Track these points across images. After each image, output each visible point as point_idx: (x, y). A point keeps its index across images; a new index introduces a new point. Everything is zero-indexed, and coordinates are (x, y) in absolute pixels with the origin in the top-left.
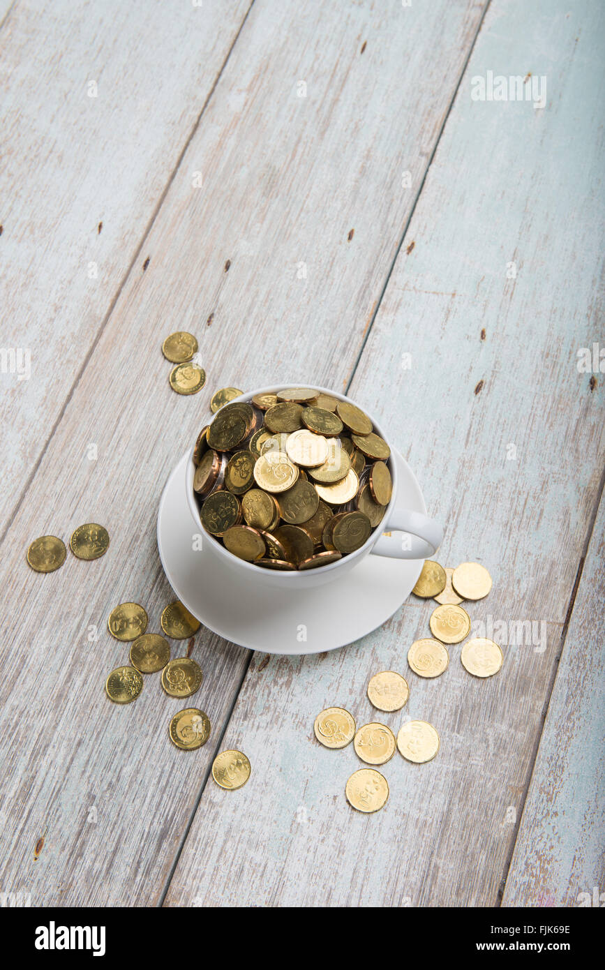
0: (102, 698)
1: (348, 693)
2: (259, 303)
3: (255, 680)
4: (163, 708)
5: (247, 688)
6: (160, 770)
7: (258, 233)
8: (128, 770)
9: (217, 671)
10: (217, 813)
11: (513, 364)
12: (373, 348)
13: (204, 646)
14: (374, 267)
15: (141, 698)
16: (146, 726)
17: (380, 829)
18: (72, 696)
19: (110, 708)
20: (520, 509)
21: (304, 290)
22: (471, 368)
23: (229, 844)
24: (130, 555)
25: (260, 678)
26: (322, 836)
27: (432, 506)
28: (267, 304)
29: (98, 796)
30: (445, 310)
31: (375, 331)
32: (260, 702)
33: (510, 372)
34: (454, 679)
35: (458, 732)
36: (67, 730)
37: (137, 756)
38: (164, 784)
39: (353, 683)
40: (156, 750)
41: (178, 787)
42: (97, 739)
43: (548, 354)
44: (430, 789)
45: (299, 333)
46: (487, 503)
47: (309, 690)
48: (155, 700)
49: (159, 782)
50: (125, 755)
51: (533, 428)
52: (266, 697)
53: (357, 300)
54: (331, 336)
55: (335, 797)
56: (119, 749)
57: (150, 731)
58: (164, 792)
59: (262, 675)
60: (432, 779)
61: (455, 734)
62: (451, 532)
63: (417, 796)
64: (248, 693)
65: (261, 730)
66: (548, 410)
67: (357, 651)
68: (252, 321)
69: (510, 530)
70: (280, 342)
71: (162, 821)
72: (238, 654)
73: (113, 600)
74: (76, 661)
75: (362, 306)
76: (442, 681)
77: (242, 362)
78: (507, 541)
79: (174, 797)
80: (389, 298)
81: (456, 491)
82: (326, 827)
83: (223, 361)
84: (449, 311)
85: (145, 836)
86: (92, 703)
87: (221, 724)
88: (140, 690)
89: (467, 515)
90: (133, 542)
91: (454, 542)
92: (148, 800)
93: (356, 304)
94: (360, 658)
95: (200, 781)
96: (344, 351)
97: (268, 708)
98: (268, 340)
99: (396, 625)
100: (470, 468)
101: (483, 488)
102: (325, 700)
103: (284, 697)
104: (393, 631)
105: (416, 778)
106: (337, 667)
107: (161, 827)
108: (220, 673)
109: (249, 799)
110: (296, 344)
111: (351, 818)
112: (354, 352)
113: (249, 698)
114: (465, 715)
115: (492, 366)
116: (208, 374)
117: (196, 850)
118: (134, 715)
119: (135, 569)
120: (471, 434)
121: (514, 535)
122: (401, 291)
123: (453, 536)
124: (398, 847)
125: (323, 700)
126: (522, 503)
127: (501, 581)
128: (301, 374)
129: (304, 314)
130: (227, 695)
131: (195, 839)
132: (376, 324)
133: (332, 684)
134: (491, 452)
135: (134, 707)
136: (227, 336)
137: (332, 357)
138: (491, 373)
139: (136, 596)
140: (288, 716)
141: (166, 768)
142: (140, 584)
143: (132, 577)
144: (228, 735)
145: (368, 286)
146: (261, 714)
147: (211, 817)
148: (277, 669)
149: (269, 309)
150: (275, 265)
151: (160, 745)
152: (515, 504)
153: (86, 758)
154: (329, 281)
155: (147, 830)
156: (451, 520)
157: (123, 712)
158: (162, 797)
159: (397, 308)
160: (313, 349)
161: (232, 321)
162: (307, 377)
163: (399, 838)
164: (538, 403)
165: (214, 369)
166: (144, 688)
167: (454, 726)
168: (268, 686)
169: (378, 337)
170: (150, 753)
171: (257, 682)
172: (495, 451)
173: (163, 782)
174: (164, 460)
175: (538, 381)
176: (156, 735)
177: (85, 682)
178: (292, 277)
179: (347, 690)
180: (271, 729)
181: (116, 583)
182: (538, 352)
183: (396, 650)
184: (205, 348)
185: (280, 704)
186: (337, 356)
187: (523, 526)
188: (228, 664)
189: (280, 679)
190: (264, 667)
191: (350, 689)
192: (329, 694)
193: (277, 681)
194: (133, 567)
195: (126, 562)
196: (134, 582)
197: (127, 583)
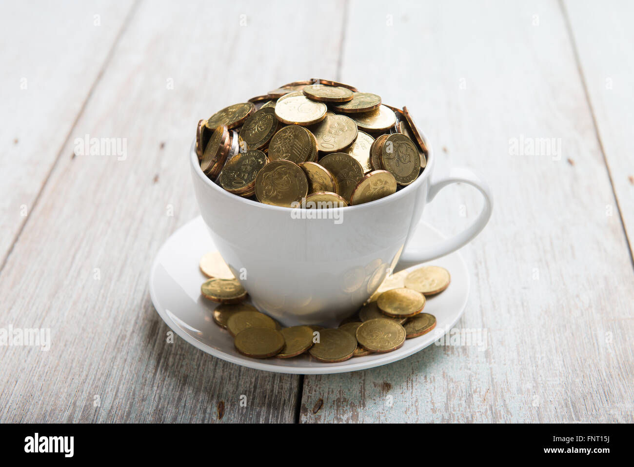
1: (431, 413)
24: (119, 350)
25: (317, 419)
39: (433, 403)
59: (319, 417)
67: (426, 377)
72: (282, 403)
90: (119, 341)
94: (431, 382)
99: (460, 350)
104: (459, 356)
106: (408, 394)
133: (407, 409)
142: (139, 371)
143: (127, 368)
148: (335, 408)
179: (429, 411)
181: (108, 376)
188: (273, 413)
189: (343, 416)
190: (319, 409)
191: (431, 409)
192: (409, 417)
193: (340, 418)
194: (126, 360)
195: (115, 358)
196: (131, 372)
197: (122, 373)
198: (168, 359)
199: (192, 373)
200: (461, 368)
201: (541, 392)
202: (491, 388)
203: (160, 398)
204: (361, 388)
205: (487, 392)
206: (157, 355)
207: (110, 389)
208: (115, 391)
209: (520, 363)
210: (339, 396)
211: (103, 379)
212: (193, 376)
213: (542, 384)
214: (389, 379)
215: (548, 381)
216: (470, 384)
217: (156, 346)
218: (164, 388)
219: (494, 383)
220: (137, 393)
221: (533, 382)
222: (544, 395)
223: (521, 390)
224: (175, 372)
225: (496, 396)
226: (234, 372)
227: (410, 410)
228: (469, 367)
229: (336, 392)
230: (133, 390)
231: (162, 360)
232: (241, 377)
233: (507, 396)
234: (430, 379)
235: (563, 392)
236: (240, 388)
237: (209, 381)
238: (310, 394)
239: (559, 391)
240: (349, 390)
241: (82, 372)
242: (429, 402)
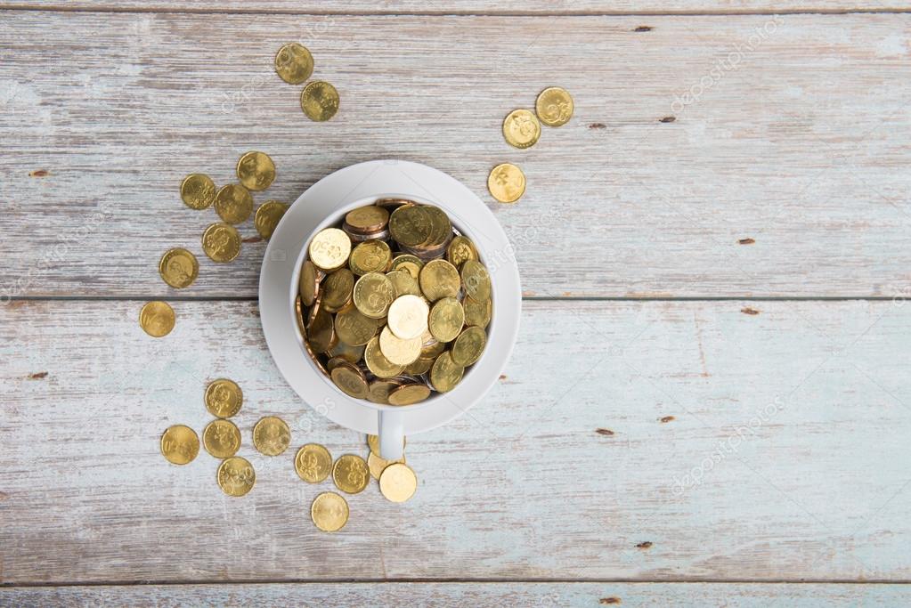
0: (181, 176)
2: (633, 171)
3: (242, 311)
4: (190, 236)
5: (233, 306)
6: (137, 254)
7: (720, 138)
8: (127, 226)
9: (238, 273)
10: (118, 320)
11: (642, 459)
12: (617, 311)
13: (256, 251)
14: (713, 280)
15: (192, 213)
16: (170, 226)
17: (153, 466)
18: (173, 147)
19: (174, 187)
20: (486, 508)
21: (663, 214)
22: (625, 418)
23: (97, 339)
24: (321, 146)
25: (246, 315)
26: (130, 417)
27: (463, 423)
28: (634, 181)
29: (97, 208)
30: (684, 371)
31: (639, 306)
32: (225, 323)
33: (632, 459)
34: (303, 492)
35: (257, 509)
36: (143, 155)
37: (142, 229)
38: (126, 263)
39: (270, 402)
40: (153, 245)
41: (128, 277)
42: (144, 186)
43: (664, 492)
44: (201, 499)
45: (609, 227)
46: (483, 474)
47: (250, 363)
48: (195, 226)
49: (126, 258)
50: (139, 218)
51: (576, 499)
52: (231, 326)
53: (668, 275)
54: (617, 262)
55: (165, 418)
56: (142, 210)
57: (167, 233)
58: (119, 266)
59: (249, 316)
60: (209, 498)
61: (255, 507)
62: (442, 449)
63: (191, 489)
64: (228, 309)
65: (200, 332)
66: (600, 508)
68: (609, 172)
69: (462, 505)
70: (593, 210)
71: (95, 274)
73: (272, 148)
74: (205, 137)
75: (662, 283)
76: (297, 482)
77: (560, 178)
78: (450, 504)
79: (119, 277)
80: (680, 308)
81: (485, 441)
82: (139, 418)
83: (554, 158)
84: (684, 376)
85: (79, 264)
86: (174, 168)
87: (193, 294)
88: (198, 209)
89: (464, 459)
91: (433, 454)
92: (108, 254)
93: (662, 275)
95: (138, 293)
96: (603, 281)
97: (222, 333)
98: (592, 197)
100: (514, 449)
101: (497, 467)
102: (245, 382)
103: (236, 343)
105: (206, 484)
107: (91, 275)
108: (238, 277)
109: (139, 343)
110: (596, 228)
111: (154, 438)
112: (605, 292)
113: (225, 311)
114: (274, 511)
115: (633, 439)
116: (533, 148)
117: (84, 313)
118: (176, 211)
119: (309, 157)
120: (550, 439)
121: (459, 509)
122: (693, 318)
123: (439, 451)
124: (144, 486)
125: (246, 379)
126: (493, 508)
127: (409, 510)
128: (563, 245)
129: (634, 224)
130: (221, 290)
131: (90, 308)
132: (645, 304)
133: (261, 382)
134: (538, 463)
135: (183, 209)
136: (584, 151)
137: (592, 272)
138: (625, 439)
139: (283, 168)
140: (221, 353)
141: (140, 260)
142: (296, 168)
143: (301, 157)
144: (187, 305)
145: (687, 281)
146: (215, 329)
147: (114, 316)
149: (629, 184)
150: (684, 171)
151: (158, 246)
152: (491, 502)
153: (125, 184)
154: (682, 238)
155: (84, 263)
156: (454, 445)
157: (176, 201)
158: (115, 266)
159: (671, 320)
160: (596, 247)
161: (603, 150)
162: (562, 252)
163: (151, 484)
164: (606, 496)
165: (542, 152)
166: (203, 211)
167: (261, 504)
168: (241, 325)
169: (631, 311)
170: (149, 240)
171: (241, 314)
172: (540, 468)
173: (127, 262)
174: (427, 140)
175: (631, 490)
176: (165, 239)
177: (190, 154)
178: (675, 196)
179: (261, 399)
180: (206, 342)
181: (290, 144)
182: (663, 482)
183: (312, 431)
184: (563, 134)
185: (229, 342)
186: (595, 276)
187: (470, 515)
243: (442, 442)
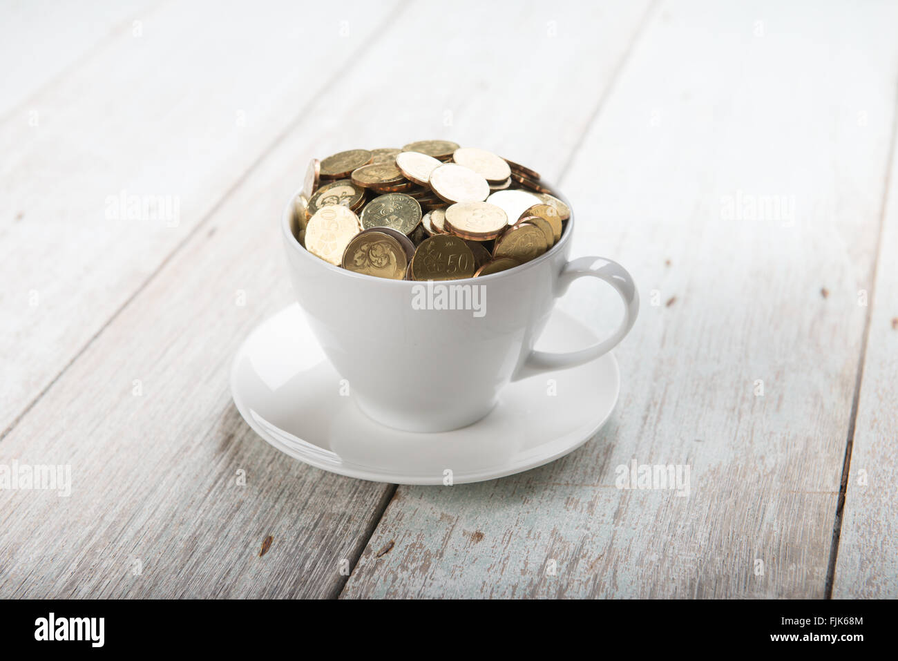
1: (519, 574)
3: (371, 566)
5: (359, 575)
9: (307, 566)
13: (286, 543)
24: (175, 465)
25: (379, 564)
27: (623, 400)
32: (381, 588)
39: (526, 564)
46: (701, 392)
47: (458, 573)
52: (389, 583)
59: (382, 561)
62: (655, 419)
64: (361, 580)
67: (529, 533)
69: (739, 414)
72: (340, 546)
73: (146, 508)
74: (83, 569)
76: (665, 556)
78: (736, 423)
81: (654, 385)
89: (674, 405)
90: (180, 453)
91: (660, 428)
94: (534, 538)
99: (586, 505)
100: (671, 365)
101: (693, 381)
102: (484, 582)
103: (419, 582)
104: (581, 512)
106: (499, 549)
113: (362, 585)
115: (686, 285)
119: (183, 476)
120: (667, 339)
121: (746, 418)
123: (658, 423)
125: (480, 583)
127: (736, 458)
138: (685, 291)
142: (189, 490)
143: (177, 484)
148: (405, 554)
156: (652, 409)
168: (393, 572)
171: (375, 568)
179: (518, 571)
181: (153, 491)
187: (756, 410)
189: (411, 564)
190: (387, 552)
191: (521, 570)
192: (490, 576)
193: (407, 566)
194: (179, 475)
195: (169, 471)
196: (180, 489)
197: (169, 490)
198: (229, 480)
199: (249, 500)
200: (578, 527)
201: (667, 566)
202: (606, 554)
203: (201, 524)
204: (446, 535)
205: (599, 558)
206: (217, 473)
207: (149, 506)
208: (154, 509)
209: (655, 529)
210: (415, 540)
211: (145, 494)
212: (250, 503)
213: (672, 557)
214: (484, 529)
215: (681, 555)
216: (582, 546)
217: (220, 464)
218: (211, 512)
219: (612, 550)
220: (178, 514)
221: (661, 554)
222: (668, 571)
223: (642, 560)
224: (230, 496)
225: (607, 565)
226: (298, 505)
227: (495, 567)
228: (588, 526)
229: (414, 536)
230: (174, 510)
231: (221, 481)
232: (304, 511)
233: (621, 566)
234: (535, 534)
235: (694, 571)
236: (298, 522)
237: (266, 511)
238: (382, 535)
239: (689, 569)
240: (431, 535)
241: (125, 483)
242: (522, 562)
243: (645, 418)
